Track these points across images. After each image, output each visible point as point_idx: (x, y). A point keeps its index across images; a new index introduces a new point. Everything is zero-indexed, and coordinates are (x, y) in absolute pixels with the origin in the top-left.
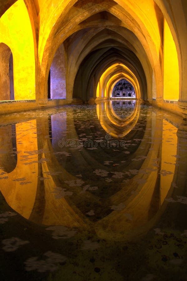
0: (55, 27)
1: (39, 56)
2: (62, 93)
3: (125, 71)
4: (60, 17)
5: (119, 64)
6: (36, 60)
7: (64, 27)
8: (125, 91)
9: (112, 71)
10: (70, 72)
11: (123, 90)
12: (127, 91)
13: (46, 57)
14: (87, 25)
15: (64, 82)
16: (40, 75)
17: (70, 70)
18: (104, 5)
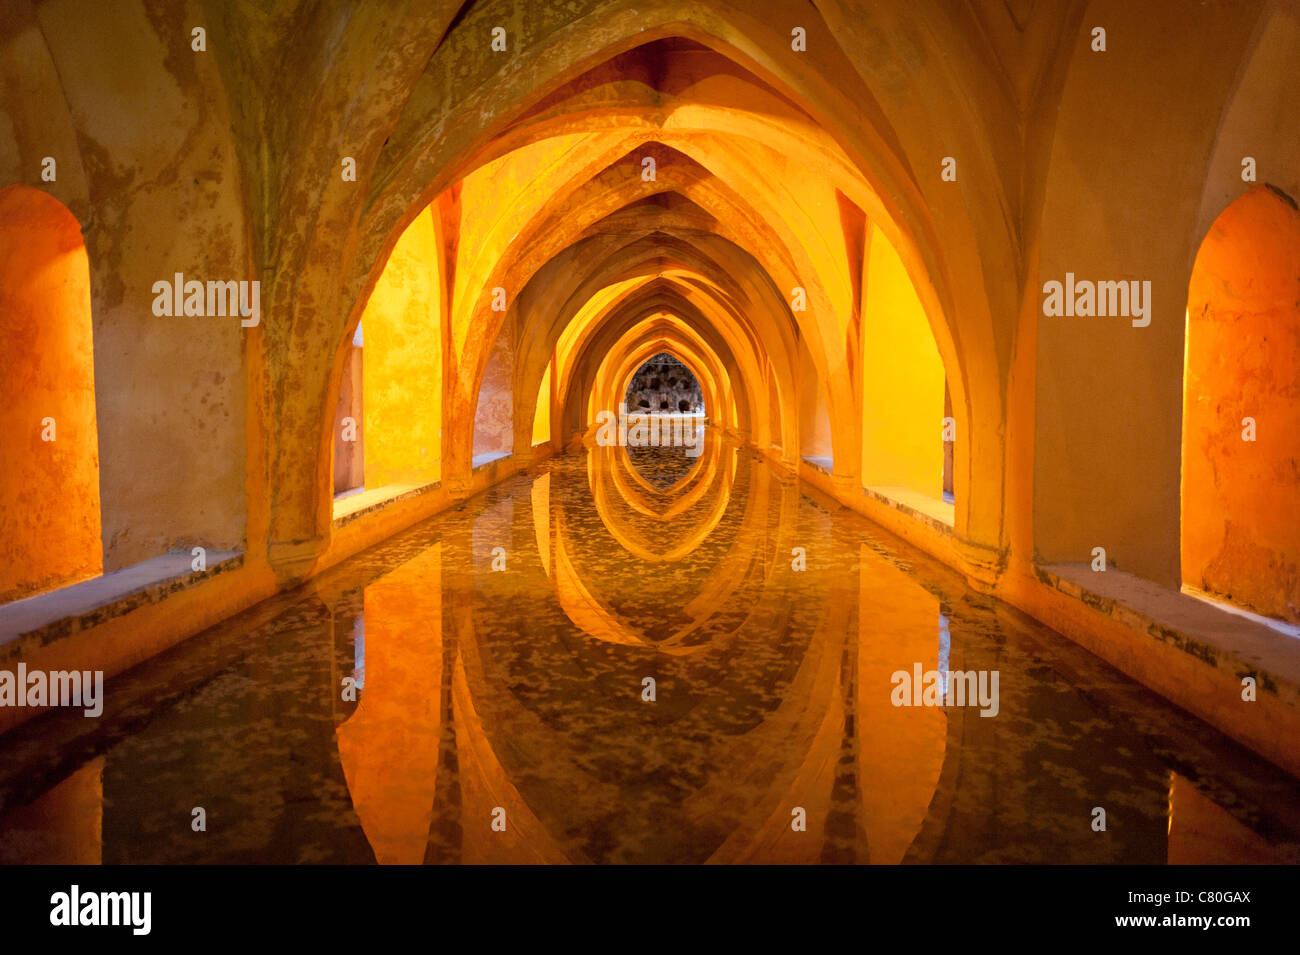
0: (515, 243)
1: (453, 332)
2: (500, 435)
3: (675, 333)
4: (537, 216)
5: (664, 315)
6: (443, 346)
7: (539, 239)
8: (667, 394)
10: (525, 366)
11: (662, 389)
12: (675, 393)
13: (476, 339)
15: (507, 397)
16: (456, 394)
17: (526, 359)
18: (673, 174)
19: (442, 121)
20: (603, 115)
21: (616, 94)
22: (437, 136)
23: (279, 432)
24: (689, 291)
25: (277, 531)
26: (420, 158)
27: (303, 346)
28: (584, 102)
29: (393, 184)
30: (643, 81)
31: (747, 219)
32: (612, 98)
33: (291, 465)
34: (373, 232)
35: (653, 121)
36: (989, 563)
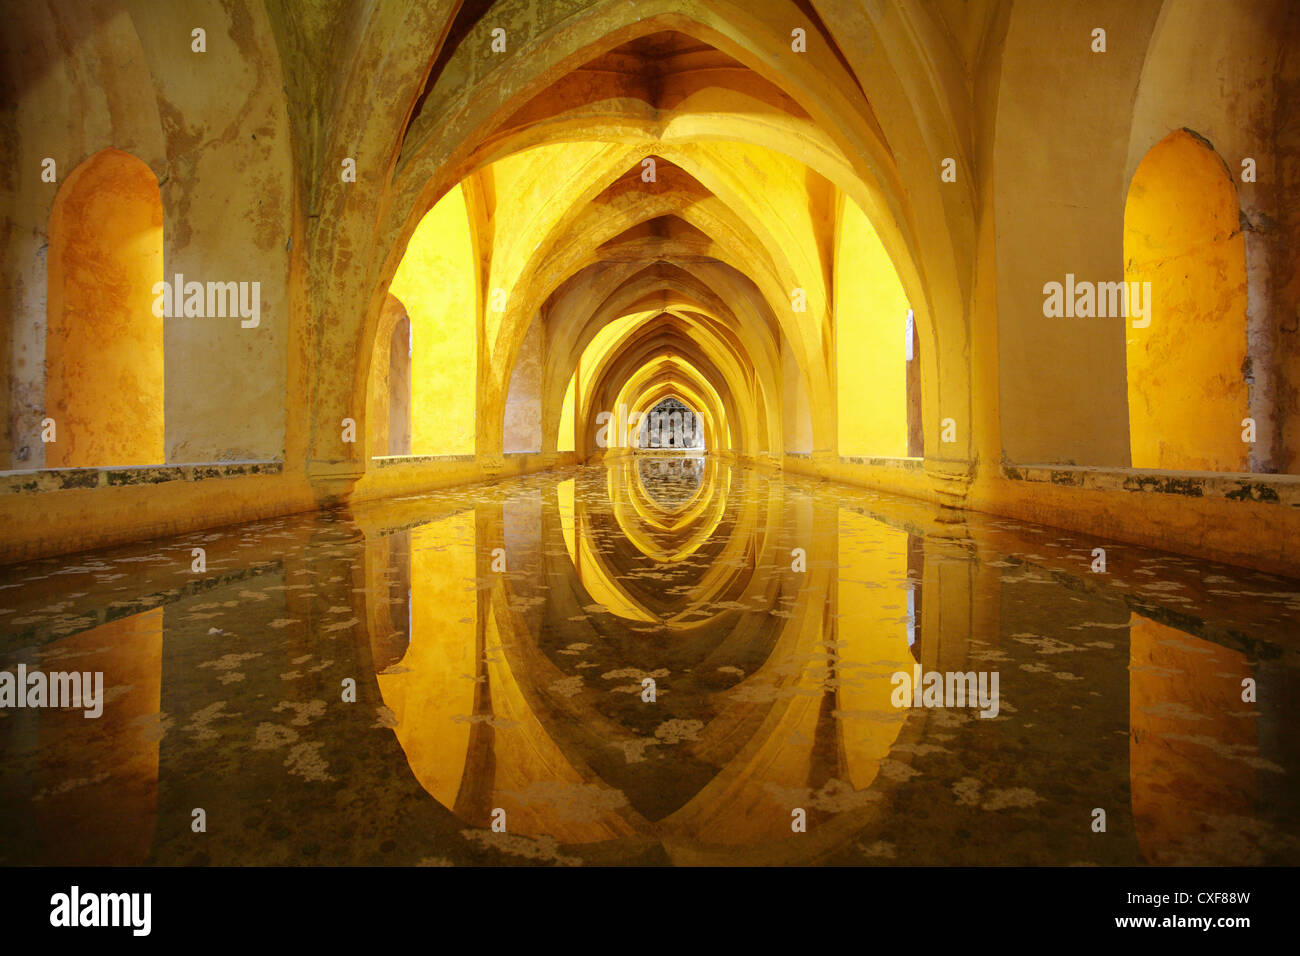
0: (538, 252)
1: (487, 329)
2: (530, 437)
4: (557, 226)
5: (670, 357)
6: (478, 340)
9: (648, 376)
10: (551, 379)
13: (506, 335)
14: (615, 250)
15: (536, 405)
16: (489, 383)
17: (553, 372)
18: (672, 199)
19: (467, 96)
20: (609, 124)
21: (621, 108)
22: (462, 107)
23: (320, 362)
24: (691, 326)
25: (315, 450)
26: (448, 127)
27: (342, 285)
28: (594, 111)
29: (424, 148)
30: (644, 100)
31: (734, 234)
32: (617, 110)
33: (329, 392)
34: (406, 191)
35: (653, 134)
36: (960, 475)
